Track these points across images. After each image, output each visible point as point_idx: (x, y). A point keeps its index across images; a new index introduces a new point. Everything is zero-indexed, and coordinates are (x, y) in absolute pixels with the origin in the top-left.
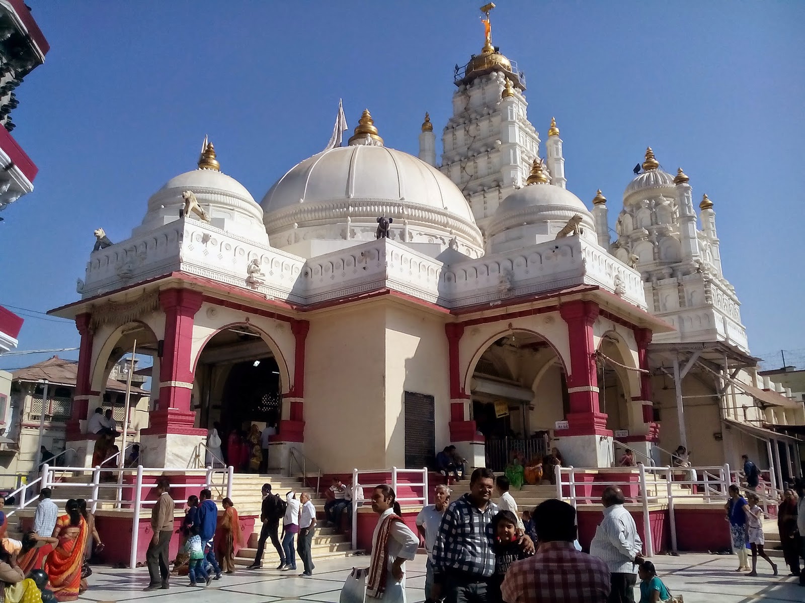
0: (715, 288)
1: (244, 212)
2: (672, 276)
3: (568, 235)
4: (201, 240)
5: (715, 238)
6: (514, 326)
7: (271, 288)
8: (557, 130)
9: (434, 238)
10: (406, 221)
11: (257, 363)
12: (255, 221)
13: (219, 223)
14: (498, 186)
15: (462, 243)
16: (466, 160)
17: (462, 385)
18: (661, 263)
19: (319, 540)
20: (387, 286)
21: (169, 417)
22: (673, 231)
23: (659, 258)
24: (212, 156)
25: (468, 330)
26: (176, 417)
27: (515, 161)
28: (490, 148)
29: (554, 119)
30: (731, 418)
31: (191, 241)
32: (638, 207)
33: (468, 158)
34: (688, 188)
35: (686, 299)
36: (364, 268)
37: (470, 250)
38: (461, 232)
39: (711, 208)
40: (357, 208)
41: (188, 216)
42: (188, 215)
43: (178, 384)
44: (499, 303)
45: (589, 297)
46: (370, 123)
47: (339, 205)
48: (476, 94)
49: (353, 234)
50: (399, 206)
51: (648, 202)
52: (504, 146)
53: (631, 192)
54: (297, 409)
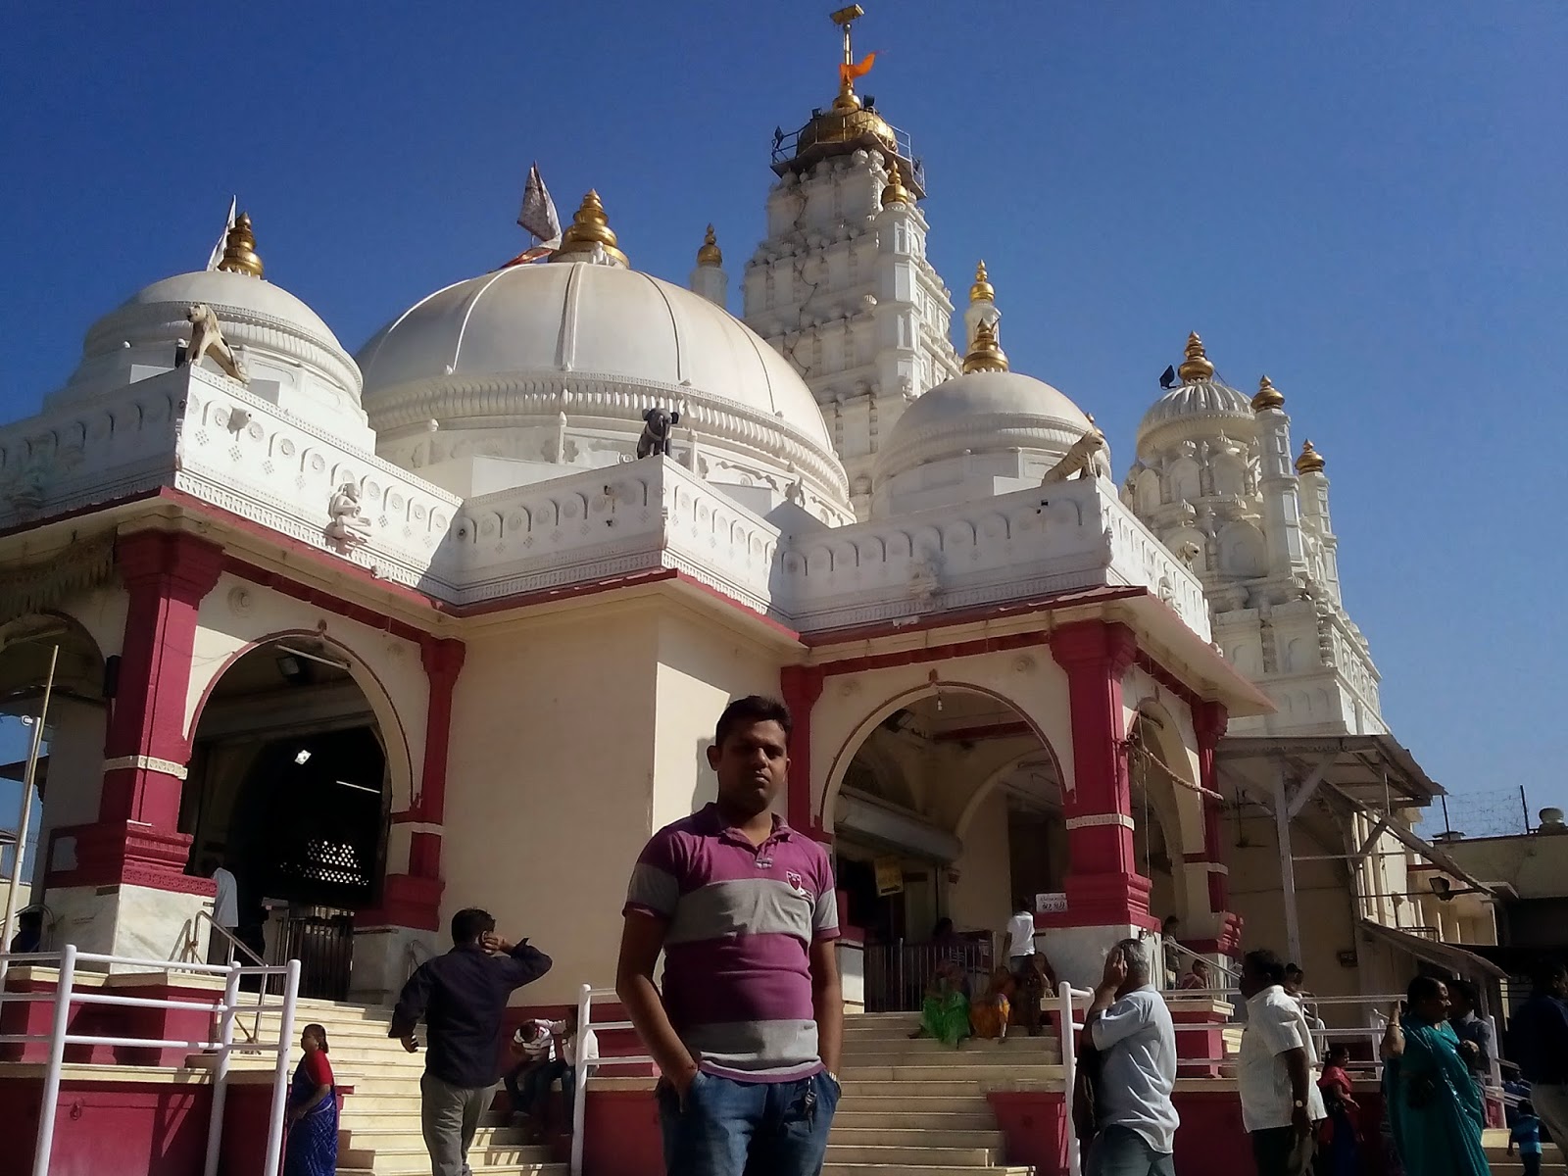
0: (1338, 635)
1: (321, 374)
2: (1246, 605)
3: (1069, 478)
4: (225, 422)
5: (1328, 534)
6: (943, 677)
7: (382, 556)
8: (990, 288)
9: (753, 477)
10: (694, 433)
11: (303, 757)
12: (346, 397)
13: (268, 391)
14: (869, 392)
15: (813, 495)
16: (797, 333)
17: (814, 811)
18: (1223, 576)
19: (494, 1155)
20: (663, 564)
21: (127, 842)
22: (1250, 508)
23: (1218, 566)
24: (247, 245)
25: (832, 684)
26: (146, 845)
27: (908, 342)
28: (850, 312)
29: (983, 264)
30: (1374, 919)
31: (204, 424)
32: (1172, 456)
33: (800, 330)
34: (1281, 420)
35: (1278, 656)
36: (609, 523)
37: (829, 512)
38: (810, 472)
39: (1321, 471)
40: (580, 395)
41: (199, 364)
42: (199, 360)
43: (156, 764)
44: (915, 620)
45: (1117, 612)
46: (599, 221)
47: (539, 386)
48: (821, 194)
49: (572, 453)
50: (678, 397)
51: (1194, 446)
52: (881, 307)
53: (1155, 424)
54: (425, 851)
